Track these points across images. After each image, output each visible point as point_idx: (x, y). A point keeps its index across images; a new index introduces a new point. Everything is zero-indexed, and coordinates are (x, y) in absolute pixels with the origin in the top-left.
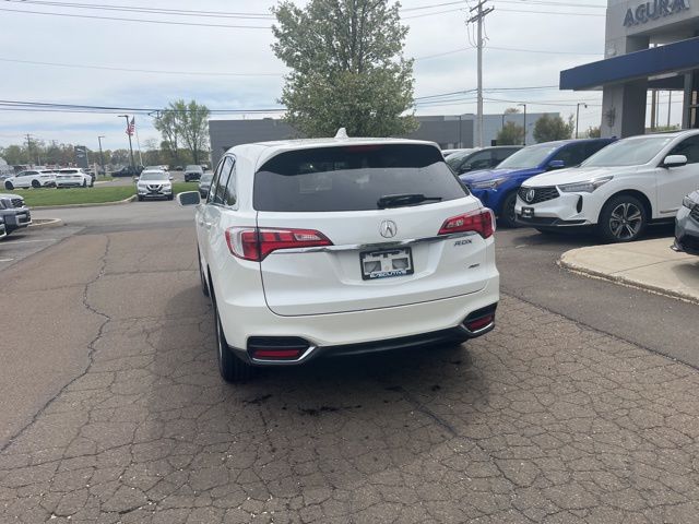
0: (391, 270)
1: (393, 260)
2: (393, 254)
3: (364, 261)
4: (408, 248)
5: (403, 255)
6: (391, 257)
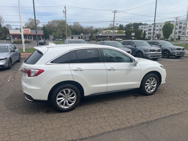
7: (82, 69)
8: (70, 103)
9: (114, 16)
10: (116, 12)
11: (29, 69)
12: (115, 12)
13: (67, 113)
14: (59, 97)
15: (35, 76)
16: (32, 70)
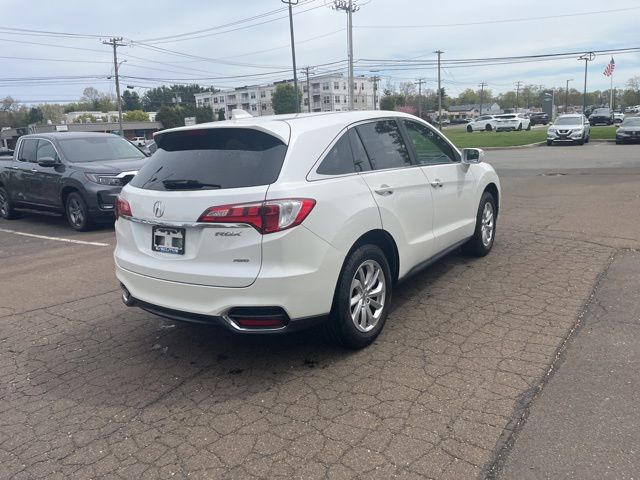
0: (170, 247)
1: (174, 239)
2: (174, 232)
3: (156, 234)
4: (183, 230)
5: (179, 235)
6: (173, 235)
7: (391, 186)
8: (373, 310)
9: (115, 59)
10: (118, 43)
11: (260, 205)
12: (115, 45)
13: (372, 345)
14: (353, 297)
15: (296, 223)
16: (282, 205)
